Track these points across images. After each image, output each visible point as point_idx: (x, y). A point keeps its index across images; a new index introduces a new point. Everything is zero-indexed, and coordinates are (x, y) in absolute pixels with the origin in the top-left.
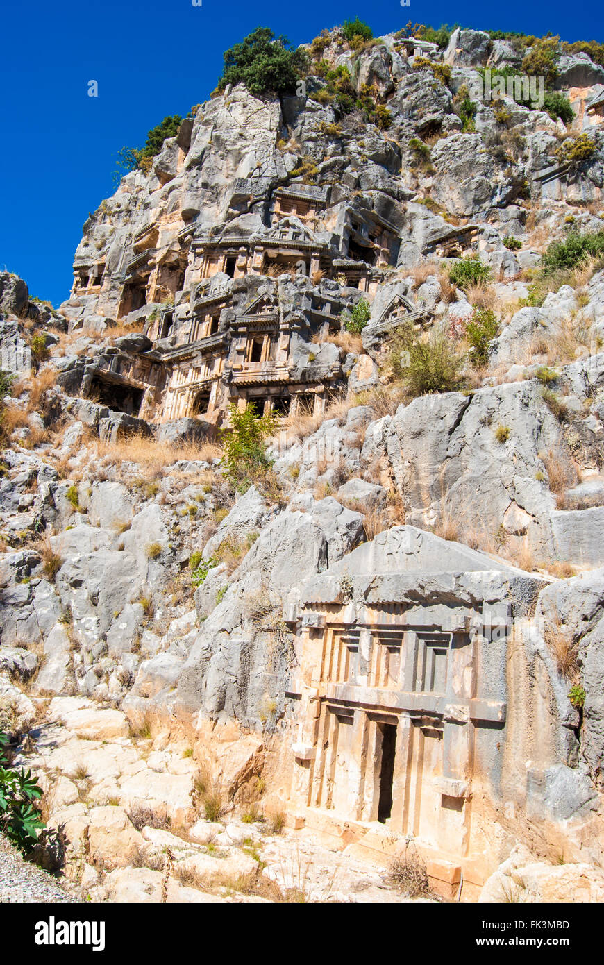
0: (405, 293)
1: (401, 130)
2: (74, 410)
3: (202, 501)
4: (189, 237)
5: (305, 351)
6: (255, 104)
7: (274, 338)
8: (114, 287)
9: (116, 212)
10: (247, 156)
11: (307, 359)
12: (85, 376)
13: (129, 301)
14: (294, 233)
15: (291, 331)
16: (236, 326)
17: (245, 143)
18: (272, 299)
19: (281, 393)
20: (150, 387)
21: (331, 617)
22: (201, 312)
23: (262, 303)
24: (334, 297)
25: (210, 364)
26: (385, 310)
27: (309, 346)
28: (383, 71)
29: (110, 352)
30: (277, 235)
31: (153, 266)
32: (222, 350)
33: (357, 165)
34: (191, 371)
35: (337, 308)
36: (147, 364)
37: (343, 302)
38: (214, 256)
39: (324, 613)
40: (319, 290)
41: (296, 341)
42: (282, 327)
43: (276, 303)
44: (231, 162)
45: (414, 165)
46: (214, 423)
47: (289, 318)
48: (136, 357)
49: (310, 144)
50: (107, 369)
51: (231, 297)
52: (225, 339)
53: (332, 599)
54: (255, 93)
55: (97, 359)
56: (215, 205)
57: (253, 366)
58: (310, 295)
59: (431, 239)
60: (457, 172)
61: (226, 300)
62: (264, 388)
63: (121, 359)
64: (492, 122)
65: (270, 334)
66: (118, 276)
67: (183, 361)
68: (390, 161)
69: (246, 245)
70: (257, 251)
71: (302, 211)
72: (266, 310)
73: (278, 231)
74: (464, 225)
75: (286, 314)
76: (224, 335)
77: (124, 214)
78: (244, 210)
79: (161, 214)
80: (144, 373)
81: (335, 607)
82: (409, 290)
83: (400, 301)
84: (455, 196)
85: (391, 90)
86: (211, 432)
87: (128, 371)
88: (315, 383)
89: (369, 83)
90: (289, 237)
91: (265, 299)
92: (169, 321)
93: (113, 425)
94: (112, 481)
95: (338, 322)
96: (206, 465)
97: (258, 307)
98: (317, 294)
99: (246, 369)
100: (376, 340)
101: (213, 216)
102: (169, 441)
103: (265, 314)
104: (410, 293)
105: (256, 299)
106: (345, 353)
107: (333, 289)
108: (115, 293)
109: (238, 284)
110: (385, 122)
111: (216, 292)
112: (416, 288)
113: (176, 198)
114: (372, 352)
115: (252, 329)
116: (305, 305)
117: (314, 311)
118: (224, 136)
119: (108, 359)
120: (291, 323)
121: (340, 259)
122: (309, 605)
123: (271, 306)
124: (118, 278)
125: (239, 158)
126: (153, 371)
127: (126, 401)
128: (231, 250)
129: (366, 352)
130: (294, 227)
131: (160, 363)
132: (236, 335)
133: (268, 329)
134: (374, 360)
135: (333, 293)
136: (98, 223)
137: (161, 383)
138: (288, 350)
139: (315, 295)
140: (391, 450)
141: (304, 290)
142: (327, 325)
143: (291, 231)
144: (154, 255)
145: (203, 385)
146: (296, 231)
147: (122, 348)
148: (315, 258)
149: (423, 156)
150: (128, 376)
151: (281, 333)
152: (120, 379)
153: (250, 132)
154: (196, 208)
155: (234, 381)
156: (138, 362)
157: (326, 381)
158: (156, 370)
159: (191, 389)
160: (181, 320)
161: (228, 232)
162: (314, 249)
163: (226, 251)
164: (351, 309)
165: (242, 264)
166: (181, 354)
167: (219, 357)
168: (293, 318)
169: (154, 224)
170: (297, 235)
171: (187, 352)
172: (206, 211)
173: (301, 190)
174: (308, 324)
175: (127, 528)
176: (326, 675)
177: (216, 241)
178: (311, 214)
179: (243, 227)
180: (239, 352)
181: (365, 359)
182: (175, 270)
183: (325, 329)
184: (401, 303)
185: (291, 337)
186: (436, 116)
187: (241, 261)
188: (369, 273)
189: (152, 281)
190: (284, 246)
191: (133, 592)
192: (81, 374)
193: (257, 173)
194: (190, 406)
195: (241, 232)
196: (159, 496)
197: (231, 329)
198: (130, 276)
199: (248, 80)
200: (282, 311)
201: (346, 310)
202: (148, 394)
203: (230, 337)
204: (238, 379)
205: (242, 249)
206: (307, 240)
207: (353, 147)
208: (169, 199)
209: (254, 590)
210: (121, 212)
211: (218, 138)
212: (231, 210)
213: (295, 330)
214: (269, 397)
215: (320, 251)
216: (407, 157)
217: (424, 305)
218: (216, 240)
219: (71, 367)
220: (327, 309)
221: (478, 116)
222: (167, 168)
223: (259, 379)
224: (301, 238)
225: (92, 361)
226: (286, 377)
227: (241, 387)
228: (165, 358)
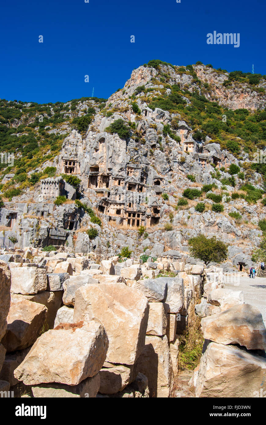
1: (147, 145)
6: (121, 141)
8: (85, 175)
10: (121, 156)
11: (139, 208)
16: (126, 200)
17: (120, 152)
19: (134, 213)
20: (106, 206)
25: (120, 205)
27: (139, 205)
28: (144, 128)
31: (99, 176)
33: (140, 157)
34: (116, 206)
38: (116, 180)
44: (117, 156)
45: (150, 155)
49: (132, 152)
54: (120, 138)
57: (129, 208)
59: (155, 177)
60: (160, 162)
62: (131, 212)
64: (165, 143)
65: (132, 202)
67: (114, 203)
68: (146, 155)
69: (123, 179)
70: (127, 183)
71: (131, 170)
73: (131, 179)
74: (161, 176)
76: (124, 202)
77: (75, 145)
78: (122, 170)
79: (99, 163)
84: (159, 168)
85: (145, 132)
87: (103, 204)
88: (140, 212)
89: (140, 130)
90: (133, 181)
92: (109, 194)
100: (151, 207)
101: (116, 171)
102: (118, 222)
106: (145, 208)
108: (86, 177)
110: (144, 143)
111: (120, 191)
113: (103, 159)
115: (129, 201)
117: (140, 199)
118: (116, 150)
123: (133, 198)
124: (86, 173)
125: (119, 156)
128: (120, 179)
131: (108, 202)
132: (127, 202)
137: (108, 205)
138: (136, 206)
139: (140, 196)
141: (138, 195)
144: (99, 173)
145: (119, 209)
147: (102, 200)
149: (152, 154)
152: (102, 206)
153: (121, 149)
154: (111, 168)
156: (105, 202)
157: (142, 212)
159: (116, 209)
160: (112, 194)
161: (119, 175)
162: (137, 184)
163: (118, 179)
167: (122, 205)
169: (98, 165)
172: (114, 168)
173: (131, 165)
178: (133, 170)
180: (127, 205)
181: (148, 209)
184: (155, 202)
186: (155, 143)
187: (121, 182)
188: (145, 186)
189: (99, 179)
190: (132, 183)
193: (123, 162)
194: (116, 212)
195: (122, 176)
198: (91, 175)
199: (119, 134)
201: (144, 198)
202: (106, 208)
204: (127, 210)
206: (136, 181)
207: (140, 153)
208: (101, 159)
211: (114, 150)
213: (137, 202)
214: (132, 214)
216: (149, 153)
218: (116, 177)
219: (96, 205)
221: (162, 140)
222: (97, 148)
223: (130, 210)
225: (98, 203)
226: (136, 211)
227: (128, 211)
228: (110, 202)
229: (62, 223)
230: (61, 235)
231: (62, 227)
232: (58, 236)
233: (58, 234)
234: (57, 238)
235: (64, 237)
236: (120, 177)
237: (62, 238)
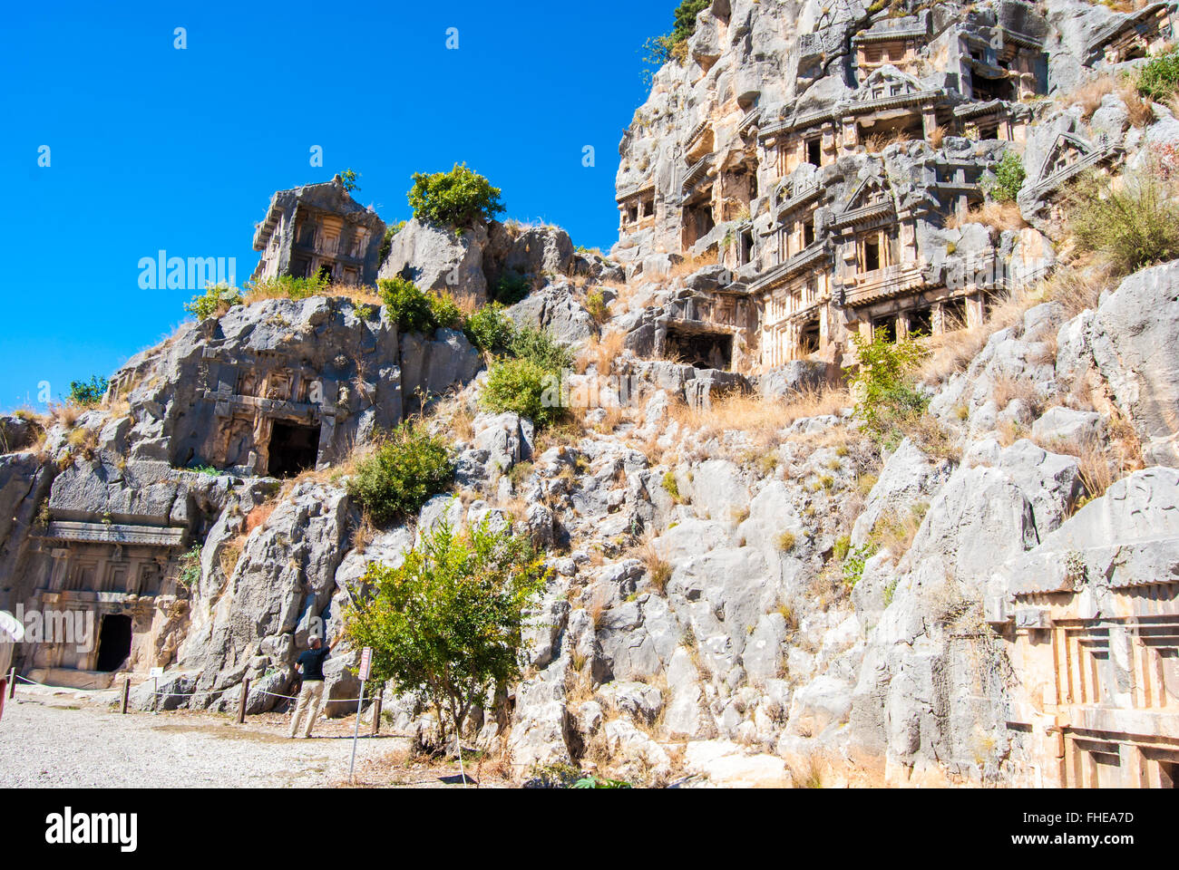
0: (1072, 129)
2: (652, 377)
3: (838, 469)
4: (753, 128)
5: (939, 242)
7: (893, 233)
8: (670, 214)
9: (655, 120)
11: (945, 252)
12: (657, 332)
13: (692, 227)
14: (892, 87)
15: (915, 219)
16: (838, 229)
18: (880, 182)
19: (916, 304)
20: (739, 329)
21: (1058, 611)
22: (787, 220)
23: (868, 190)
24: (967, 159)
25: (812, 285)
26: (1046, 159)
27: (944, 233)
29: (682, 295)
30: (869, 95)
31: (714, 176)
32: (826, 262)
34: (788, 299)
35: (973, 174)
36: (731, 301)
37: (980, 162)
38: (791, 144)
39: (1046, 606)
40: (944, 155)
41: (925, 230)
42: (900, 216)
43: (886, 186)
44: (787, 18)
46: (831, 361)
47: (908, 203)
48: (714, 295)
50: (683, 317)
51: (823, 192)
52: (826, 248)
53: (1057, 586)
55: (668, 308)
56: (778, 78)
57: (871, 277)
58: (931, 165)
59: (1094, 42)
61: (818, 197)
62: (891, 303)
63: (697, 302)
65: (886, 229)
66: (673, 198)
67: (775, 288)
69: (829, 119)
70: (847, 124)
71: (896, 55)
72: (874, 199)
73: (870, 90)
75: (903, 198)
76: (824, 244)
77: (664, 120)
78: (817, 74)
79: (712, 108)
80: (729, 313)
81: (1062, 596)
82: (1078, 123)
83: (1066, 142)
86: (830, 374)
87: (709, 315)
90: (886, 94)
91: (870, 185)
92: (748, 241)
93: (703, 387)
94: (716, 458)
95: (979, 191)
96: (834, 419)
97: (862, 197)
98: (941, 161)
99: (862, 282)
100: (1041, 204)
101: (778, 93)
102: (777, 396)
103: (874, 205)
104: (1079, 126)
105: (858, 187)
106: (998, 232)
107: (962, 149)
108: (673, 221)
109: (830, 173)
111: (802, 190)
112: (1087, 118)
113: (726, 83)
114: (1038, 223)
115: (859, 228)
116: (928, 179)
117: (941, 185)
119: (681, 305)
120: (912, 208)
121: (963, 106)
122: (1021, 598)
123: (881, 192)
124: (674, 201)
125: (797, 9)
126: (739, 307)
127: (711, 354)
128: (811, 130)
129: (1029, 225)
130: (890, 78)
131: (746, 297)
132: (840, 240)
133: (882, 223)
134: (1043, 233)
135: (964, 154)
136: (635, 139)
137: (752, 322)
138: (915, 245)
139: (939, 163)
140: (1100, 358)
141: (922, 160)
142: (963, 199)
143: (887, 85)
144: (713, 162)
145: (808, 315)
146: (894, 83)
147: (696, 287)
148: (928, 112)
150: (710, 322)
151: (901, 224)
152: (701, 326)
154: (755, 89)
155: (849, 300)
156: (719, 301)
158: (742, 306)
159: (792, 323)
160: (763, 236)
161: (802, 109)
162: (924, 102)
163: (804, 135)
164: (993, 169)
165: (829, 145)
166: (771, 280)
167: (822, 274)
168: (915, 200)
169: (705, 123)
170: (896, 88)
171: (779, 276)
172: (768, 90)
173: (890, 27)
174: (936, 203)
175: (744, 517)
176: (1064, 696)
177: (789, 125)
178: (910, 55)
179: (820, 97)
180: (849, 262)
181: (1028, 234)
182: (743, 174)
183: (962, 204)
184: (1068, 145)
185: (915, 226)
187: (826, 143)
188: (1009, 113)
189: (716, 194)
190: (881, 108)
191: (767, 598)
192: (651, 330)
193: (825, 22)
194: (795, 344)
195: (820, 105)
196: (780, 469)
197: (832, 234)
198: (688, 195)
200: (896, 195)
201: (986, 174)
202: (738, 340)
203: (832, 244)
204: (853, 297)
205: (825, 126)
206: (912, 91)
208: (718, 87)
209: (936, 583)
210: (660, 118)
212: (800, 80)
213: (920, 216)
214: (900, 314)
215: (933, 101)
217: (1105, 139)
218: (789, 123)
219: (638, 324)
220: (959, 177)
222: (708, 49)
223: (883, 292)
224: (903, 91)
225: (661, 312)
226: (919, 282)
227: (859, 307)
228: (751, 289)
229: (159, 426)
230: (140, 508)
231: (150, 452)
232: (115, 519)
233: (119, 499)
234: (105, 537)
235: (169, 523)
236: (811, 115)
237: (152, 536)
